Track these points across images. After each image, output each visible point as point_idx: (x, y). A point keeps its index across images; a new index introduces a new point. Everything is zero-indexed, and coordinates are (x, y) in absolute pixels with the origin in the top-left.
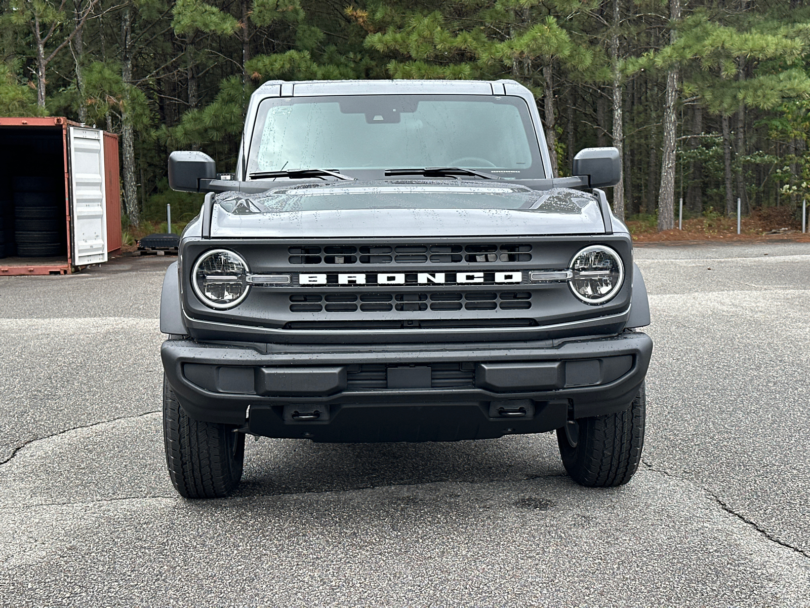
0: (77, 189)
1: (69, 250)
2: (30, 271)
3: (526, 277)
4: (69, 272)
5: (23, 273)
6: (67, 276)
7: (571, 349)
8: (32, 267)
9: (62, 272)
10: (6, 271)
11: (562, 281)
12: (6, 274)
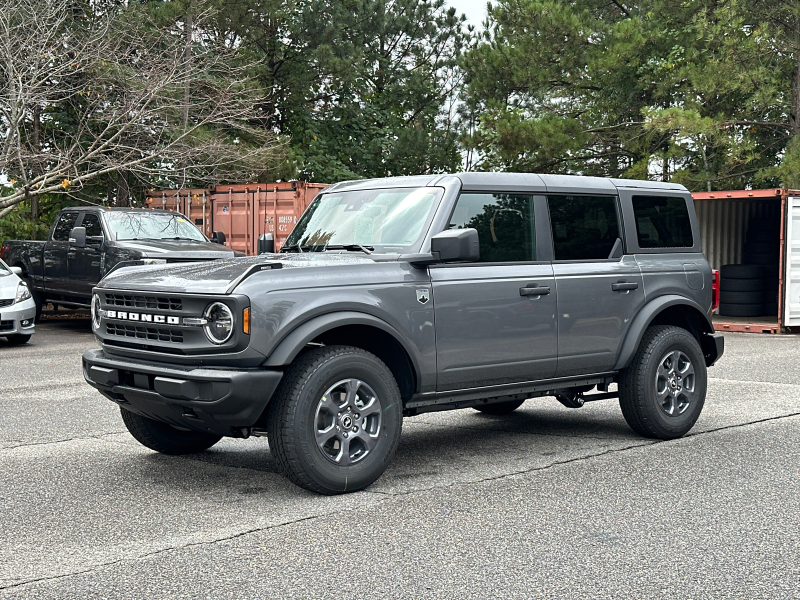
0: (792, 255)
1: (779, 312)
2: (747, 328)
3: (180, 321)
4: (778, 331)
5: (740, 330)
6: (776, 335)
7: (198, 373)
8: (748, 325)
9: (772, 332)
10: (728, 327)
11: (198, 326)
12: (727, 329)
